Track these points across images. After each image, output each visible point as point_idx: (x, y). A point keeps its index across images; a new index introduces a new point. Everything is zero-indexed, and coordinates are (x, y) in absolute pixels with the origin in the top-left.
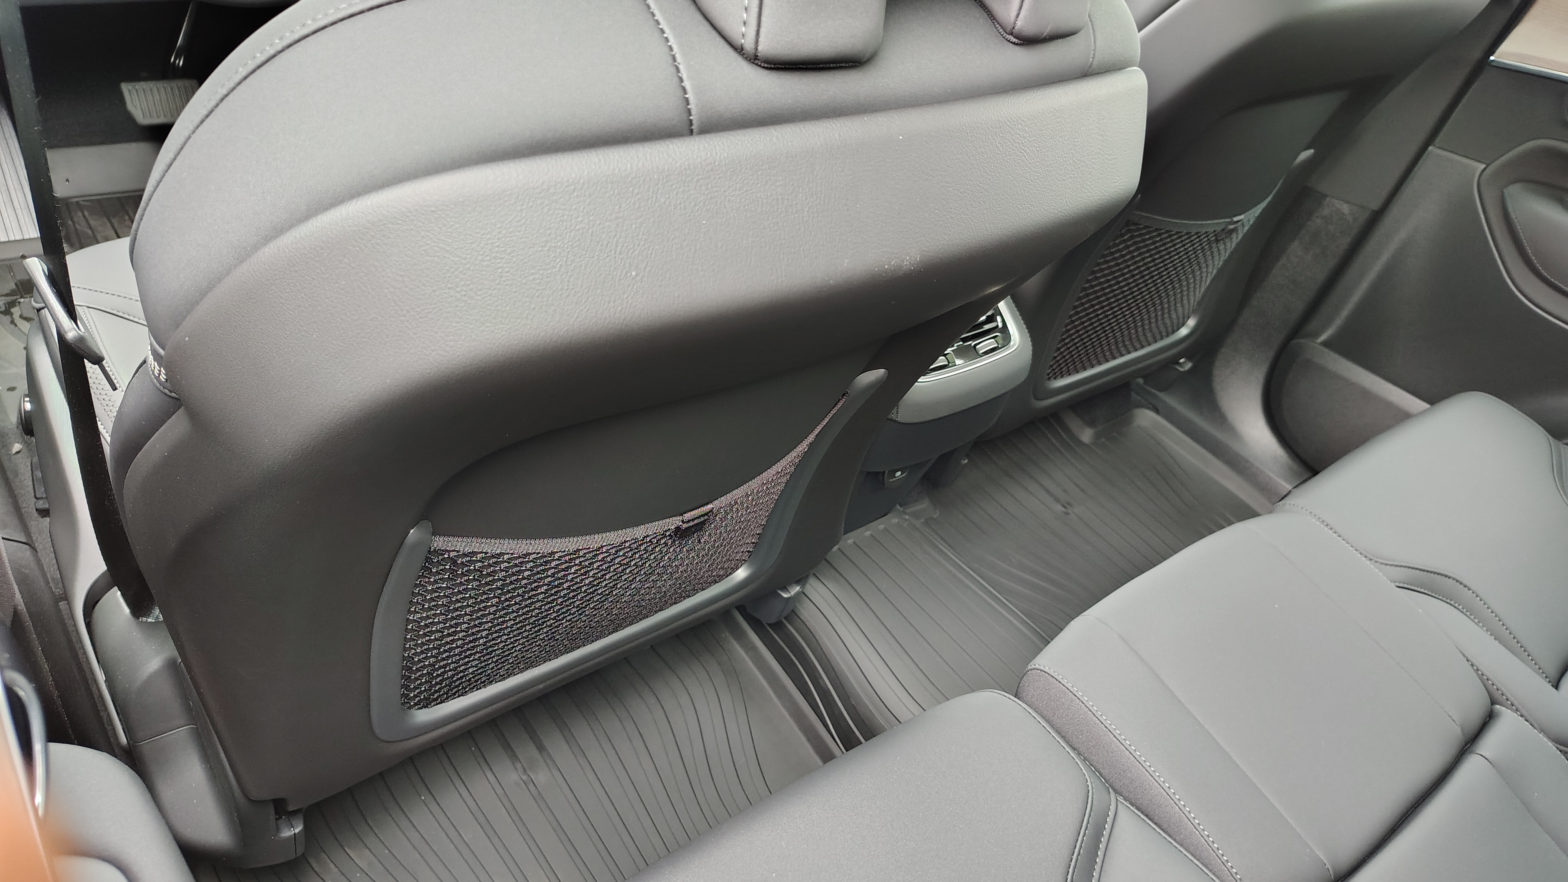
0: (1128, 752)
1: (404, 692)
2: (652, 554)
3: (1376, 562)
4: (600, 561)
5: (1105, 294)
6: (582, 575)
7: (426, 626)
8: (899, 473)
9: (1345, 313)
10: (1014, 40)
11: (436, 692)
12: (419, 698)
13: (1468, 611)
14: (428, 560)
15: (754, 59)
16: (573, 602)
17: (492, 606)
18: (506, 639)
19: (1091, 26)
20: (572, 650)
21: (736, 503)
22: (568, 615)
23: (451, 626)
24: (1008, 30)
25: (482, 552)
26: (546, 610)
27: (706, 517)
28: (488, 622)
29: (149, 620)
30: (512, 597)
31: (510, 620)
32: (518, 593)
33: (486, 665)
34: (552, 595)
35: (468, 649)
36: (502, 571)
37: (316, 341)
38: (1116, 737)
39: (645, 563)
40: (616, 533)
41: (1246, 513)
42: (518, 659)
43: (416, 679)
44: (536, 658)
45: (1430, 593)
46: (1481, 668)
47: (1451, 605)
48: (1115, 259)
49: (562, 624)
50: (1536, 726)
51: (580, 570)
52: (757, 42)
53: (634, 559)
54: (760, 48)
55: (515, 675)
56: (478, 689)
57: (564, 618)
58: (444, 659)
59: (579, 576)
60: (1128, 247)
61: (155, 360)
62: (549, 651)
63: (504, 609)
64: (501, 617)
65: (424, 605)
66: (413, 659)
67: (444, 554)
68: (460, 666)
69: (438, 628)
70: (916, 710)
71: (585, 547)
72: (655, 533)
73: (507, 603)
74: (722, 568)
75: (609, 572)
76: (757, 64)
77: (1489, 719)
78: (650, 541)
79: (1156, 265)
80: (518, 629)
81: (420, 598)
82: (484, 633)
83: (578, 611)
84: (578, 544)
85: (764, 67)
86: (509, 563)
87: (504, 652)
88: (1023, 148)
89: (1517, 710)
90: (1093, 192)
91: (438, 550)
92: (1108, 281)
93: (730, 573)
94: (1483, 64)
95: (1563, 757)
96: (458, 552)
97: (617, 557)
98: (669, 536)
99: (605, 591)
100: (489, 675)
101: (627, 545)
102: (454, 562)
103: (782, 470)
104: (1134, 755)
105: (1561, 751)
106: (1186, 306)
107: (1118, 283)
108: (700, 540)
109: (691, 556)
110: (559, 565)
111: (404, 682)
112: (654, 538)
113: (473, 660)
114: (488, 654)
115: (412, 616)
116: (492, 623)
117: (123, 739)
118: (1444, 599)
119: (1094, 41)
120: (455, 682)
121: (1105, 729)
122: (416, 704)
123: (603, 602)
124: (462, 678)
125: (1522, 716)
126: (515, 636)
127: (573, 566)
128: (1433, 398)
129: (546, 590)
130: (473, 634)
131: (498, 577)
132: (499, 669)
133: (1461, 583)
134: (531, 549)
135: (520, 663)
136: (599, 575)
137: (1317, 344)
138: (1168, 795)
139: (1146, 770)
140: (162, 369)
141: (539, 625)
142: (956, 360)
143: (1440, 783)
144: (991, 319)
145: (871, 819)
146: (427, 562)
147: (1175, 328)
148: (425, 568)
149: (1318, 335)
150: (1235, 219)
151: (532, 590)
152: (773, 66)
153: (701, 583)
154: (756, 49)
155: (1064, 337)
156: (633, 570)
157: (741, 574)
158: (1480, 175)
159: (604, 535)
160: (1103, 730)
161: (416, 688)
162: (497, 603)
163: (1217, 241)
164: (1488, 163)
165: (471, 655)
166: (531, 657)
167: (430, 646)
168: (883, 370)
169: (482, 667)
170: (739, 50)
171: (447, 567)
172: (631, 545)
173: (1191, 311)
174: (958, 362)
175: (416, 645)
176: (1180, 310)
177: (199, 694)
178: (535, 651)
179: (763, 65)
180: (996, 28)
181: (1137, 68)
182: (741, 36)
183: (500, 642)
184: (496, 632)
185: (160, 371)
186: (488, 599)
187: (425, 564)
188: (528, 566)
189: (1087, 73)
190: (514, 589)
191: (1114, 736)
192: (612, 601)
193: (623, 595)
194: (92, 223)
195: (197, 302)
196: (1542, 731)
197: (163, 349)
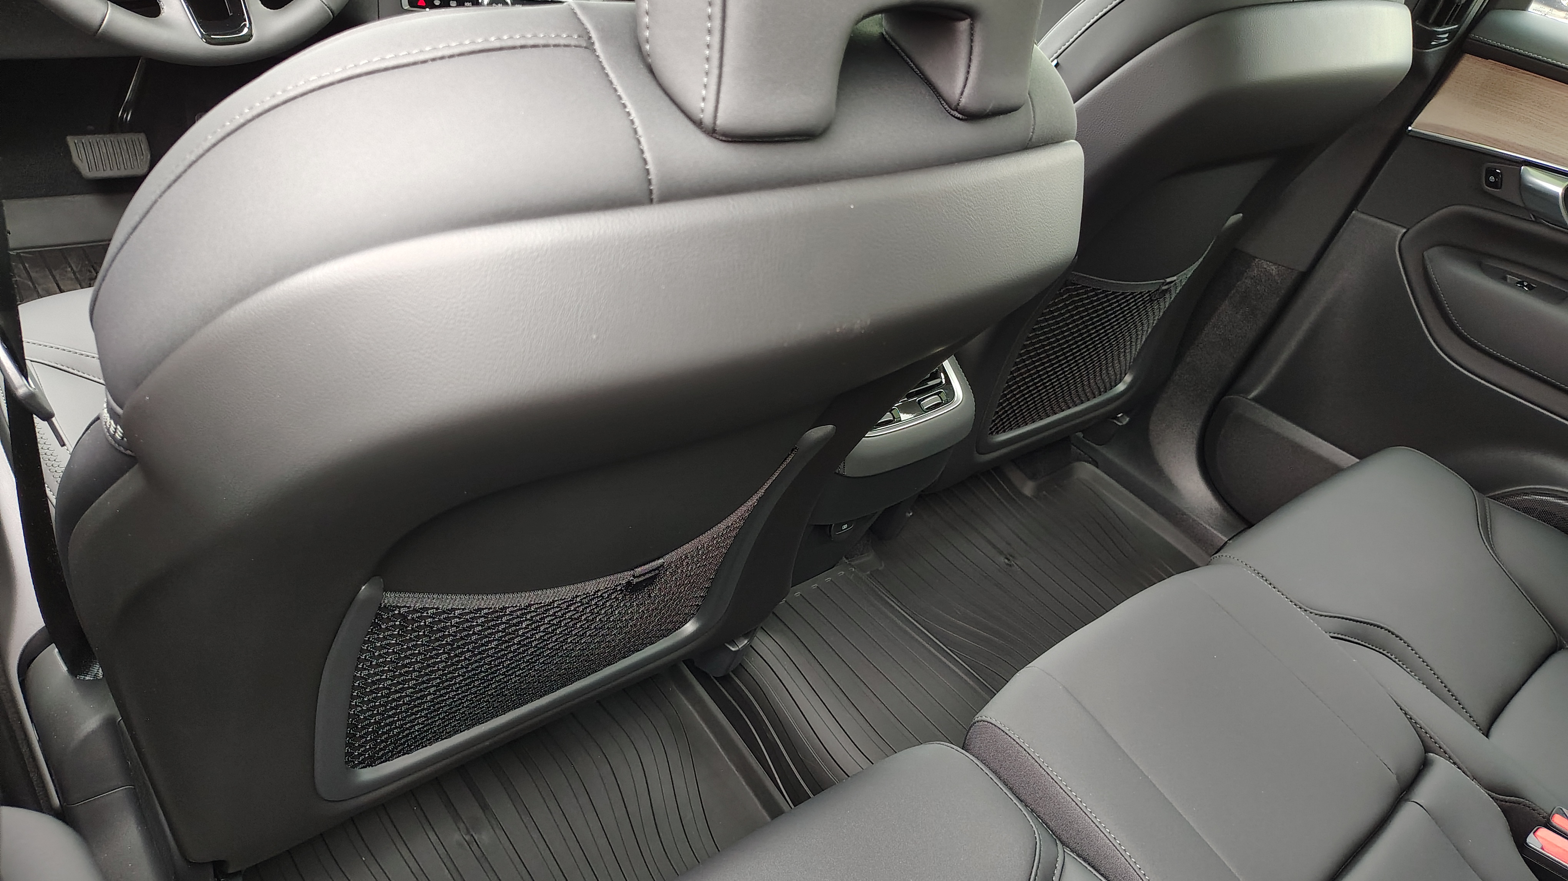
0: (1074, 804)
1: (348, 750)
2: (603, 608)
3: (1311, 613)
4: (551, 616)
5: (1045, 351)
6: (533, 629)
7: (373, 683)
8: (845, 526)
9: (1274, 371)
10: (960, 116)
11: (381, 749)
12: (363, 757)
13: (1401, 661)
14: (378, 616)
15: (712, 132)
16: (523, 657)
17: (442, 661)
18: (454, 695)
19: (1030, 103)
20: (521, 705)
21: (686, 557)
22: (518, 671)
23: (399, 683)
24: (953, 107)
25: (433, 608)
26: (496, 666)
27: (657, 572)
28: (436, 678)
29: (87, 678)
30: (462, 653)
31: (459, 675)
32: (468, 648)
33: (432, 722)
34: (503, 650)
35: (415, 706)
36: (452, 626)
37: (280, 401)
38: (1062, 789)
39: (596, 618)
40: (568, 588)
41: (1186, 565)
42: (466, 715)
43: (361, 737)
44: (484, 713)
45: (1363, 643)
46: (1414, 716)
47: (1384, 654)
48: (1054, 317)
49: (511, 679)
50: (1468, 773)
51: (531, 625)
52: (715, 117)
53: (585, 614)
54: (718, 122)
55: (461, 732)
56: (423, 747)
57: (513, 673)
58: (390, 716)
59: (530, 631)
60: (1067, 306)
61: (111, 418)
62: (497, 707)
63: (453, 664)
64: (450, 673)
65: (371, 663)
66: (359, 717)
67: (395, 610)
68: (406, 724)
69: (386, 685)
70: (864, 763)
71: (536, 601)
72: (606, 588)
73: (457, 659)
74: (671, 622)
75: (560, 627)
76: (715, 138)
77: (1423, 766)
78: (601, 596)
79: (1093, 323)
80: (467, 685)
81: (368, 655)
82: (432, 690)
83: (527, 666)
84: (530, 599)
85: (721, 140)
86: (460, 618)
87: (450, 709)
88: (968, 216)
89: (1450, 758)
90: (1035, 258)
91: (389, 606)
92: (1048, 338)
93: (679, 627)
94: (1402, 133)
95: (1495, 804)
96: (409, 607)
97: (568, 612)
98: (619, 590)
99: (554, 646)
100: (435, 732)
101: (578, 599)
102: (404, 617)
103: (732, 524)
104: (1080, 806)
105: (1492, 798)
106: (1123, 363)
107: (1058, 340)
108: (650, 594)
109: (640, 611)
110: (510, 620)
111: (349, 741)
112: (605, 593)
113: (420, 717)
114: (435, 711)
115: (359, 673)
116: (440, 679)
117: (56, 801)
118: (1377, 649)
119: (1034, 117)
120: (401, 739)
121: (1052, 780)
122: (360, 763)
123: (553, 656)
124: (407, 735)
125: (1454, 763)
126: (463, 692)
127: (524, 621)
128: (1363, 452)
129: (496, 645)
130: (421, 691)
131: (449, 632)
132: (445, 726)
133: (1393, 634)
134: (482, 605)
135: (467, 719)
136: (550, 630)
137: (1250, 400)
138: (1114, 846)
139: (1092, 821)
140: (119, 427)
141: (488, 680)
142: (901, 415)
143: (1378, 831)
144: (935, 376)
145: (821, 874)
146: (376, 618)
147: (1113, 384)
148: (375, 625)
149: (1250, 392)
150: (1168, 280)
151: (483, 645)
152: (730, 139)
153: (650, 637)
154: (715, 123)
155: (1005, 392)
156: (584, 624)
157: (690, 627)
158: (1401, 240)
159: (556, 590)
160: (1050, 781)
161: (360, 746)
162: (446, 658)
163: (1151, 301)
164: (1408, 227)
165: (418, 712)
166: (478, 713)
167: (377, 704)
168: (831, 426)
169: (428, 724)
170: (698, 124)
171: (397, 623)
172: (582, 599)
173: (1128, 367)
174: (904, 417)
175: (363, 702)
176: (1117, 365)
177: (140, 753)
178: (483, 707)
179: (721, 138)
180: (942, 104)
181: (1074, 141)
182: (700, 111)
183: (448, 699)
184: (444, 688)
185: (116, 429)
186: (438, 655)
187: (375, 620)
188: (479, 621)
189: (1027, 145)
190: (464, 645)
191: (1061, 787)
192: (561, 656)
193: (573, 649)
194: (33, 275)
195: (160, 363)
196: (1474, 778)
197: (121, 407)
